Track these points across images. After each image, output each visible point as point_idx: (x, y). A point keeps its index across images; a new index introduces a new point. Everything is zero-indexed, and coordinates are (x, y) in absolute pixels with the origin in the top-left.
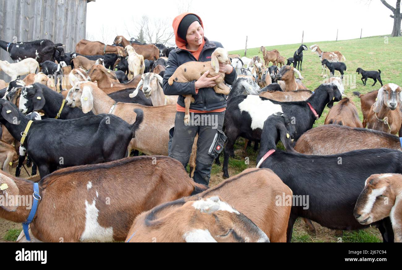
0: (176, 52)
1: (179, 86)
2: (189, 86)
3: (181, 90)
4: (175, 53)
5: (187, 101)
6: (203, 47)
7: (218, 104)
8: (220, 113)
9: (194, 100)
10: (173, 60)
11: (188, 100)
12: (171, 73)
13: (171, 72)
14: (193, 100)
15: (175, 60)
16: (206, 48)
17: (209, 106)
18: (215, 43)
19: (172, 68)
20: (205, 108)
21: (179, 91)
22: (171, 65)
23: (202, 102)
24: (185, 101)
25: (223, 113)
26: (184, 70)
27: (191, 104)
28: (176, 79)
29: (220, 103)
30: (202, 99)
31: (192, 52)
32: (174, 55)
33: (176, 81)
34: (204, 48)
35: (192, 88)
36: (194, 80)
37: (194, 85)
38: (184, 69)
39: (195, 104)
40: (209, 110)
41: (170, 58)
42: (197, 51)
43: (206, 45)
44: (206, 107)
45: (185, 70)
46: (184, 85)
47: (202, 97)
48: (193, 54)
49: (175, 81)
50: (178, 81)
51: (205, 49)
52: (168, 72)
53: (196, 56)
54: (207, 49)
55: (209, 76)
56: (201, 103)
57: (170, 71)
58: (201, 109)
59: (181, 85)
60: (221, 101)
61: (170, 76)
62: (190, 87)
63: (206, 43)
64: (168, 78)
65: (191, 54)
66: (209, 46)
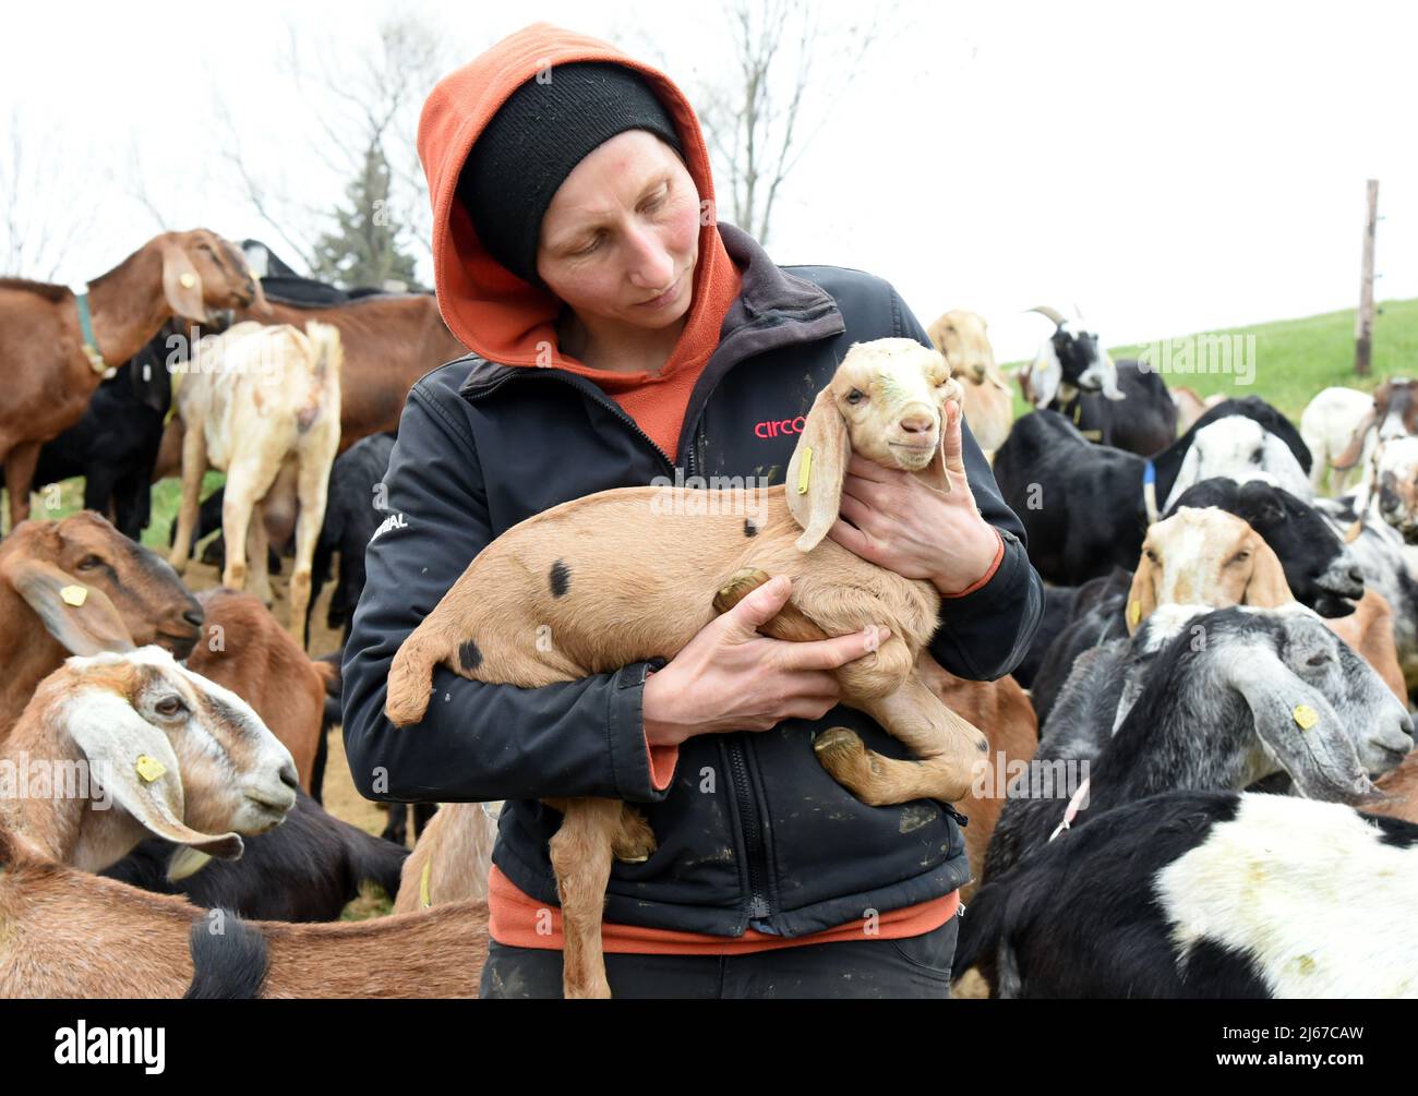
0: (464, 387)
1: (491, 721)
2: (585, 720)
3: (509, 755)
4: (454, 402)
5: (577, 857)
6: (726, 332)
7: (884, 865)
8: (910, 945)
9: (647, 839)
10: (438, 466)
11: (584, 847)
12: (422, 592)
13: (416, 583)
14: (635, 834)
15: (454, 462)
16: (752, 338)
17: (800, 888)
18: (832, 290)
19: (432, 547)
20: (759, 907)
21: (498, 764)
22: (421, 514)
23: (727, 852)
24: (555, 856)
25: (930, 946)
26: (545, 582)
27: (621, 873)
28: (470, 654)
29: (902, 857)
30: (720, 822)
31: (616, 388)
32: (450, 420)
33: (465, 673)
34: (730, 340)
35: (615, 740)
36: (640, 661)
37: (638, 708)
38: (547, 569)
39: (661, 871)
40: (794, 925)
41: (412, 445)
42: (667, 380)
43: (749, 315)
44: (769, 899)
45: (559, 580)
46: (546, 707)
47: (729, 815)
48: (627, 405)
49: (457, 666)
50: (484, 672)
51: (738, 354)
52: (391, 585)
53: (661, 421)
54: (757, 345)
55: (787, 625)
56: (720, 866)
57: (415, 569)
58: (723, 921)
59: (510, 707)
60: (914, 838)
61: (410, 619)
62: (600, 729)
63: (744, 295)
64: (389, 634)
65: (608, 402)
66: (773, 321)
